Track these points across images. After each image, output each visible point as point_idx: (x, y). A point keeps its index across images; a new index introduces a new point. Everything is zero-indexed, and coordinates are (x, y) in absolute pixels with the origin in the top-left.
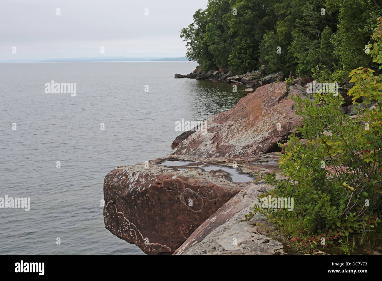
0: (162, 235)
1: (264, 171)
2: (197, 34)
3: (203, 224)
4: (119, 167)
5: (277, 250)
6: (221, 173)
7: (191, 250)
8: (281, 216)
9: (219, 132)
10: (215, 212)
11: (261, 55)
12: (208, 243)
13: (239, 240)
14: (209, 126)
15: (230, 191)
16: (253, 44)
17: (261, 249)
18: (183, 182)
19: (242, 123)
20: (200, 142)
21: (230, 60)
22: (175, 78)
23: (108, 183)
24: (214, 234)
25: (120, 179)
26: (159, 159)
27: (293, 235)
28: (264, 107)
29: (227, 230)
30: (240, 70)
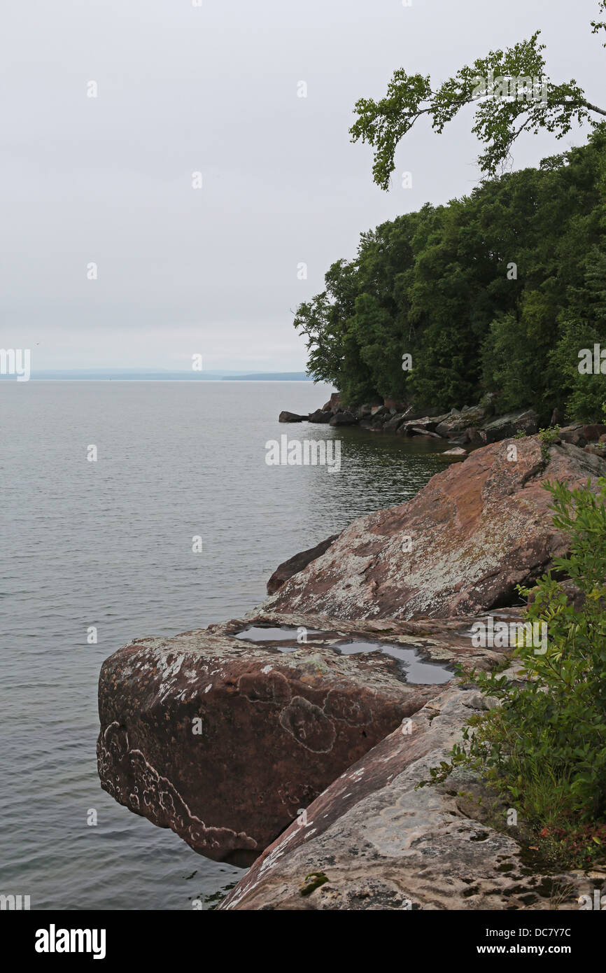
0: (236, 809)
1: (483, 655)
2: (334, 316)
3: (332, 786)
4: (135, 642)
5: (504, 858)
6: (379, 659)
7: (298, 854)
8: (518, 774)
9: (380, 555)
10: (363, 754)
11: (484, 370)
12: (340, 838)
13: (415, 831)
14: (357, 540)
15: (399, 706)
16: (466, 344)
17: (467, 855)
18: (287, 680)
19: (436, 534)
20: (334, 580)
21: (412, 381)
22: (280, 421)
23: (109, 678)
24: (355, 816)
25: (139, 670)
26: (233, 622)
27: (545, 821)
28: (489, 496)
29: (386, 806)
30: (435, 404)
